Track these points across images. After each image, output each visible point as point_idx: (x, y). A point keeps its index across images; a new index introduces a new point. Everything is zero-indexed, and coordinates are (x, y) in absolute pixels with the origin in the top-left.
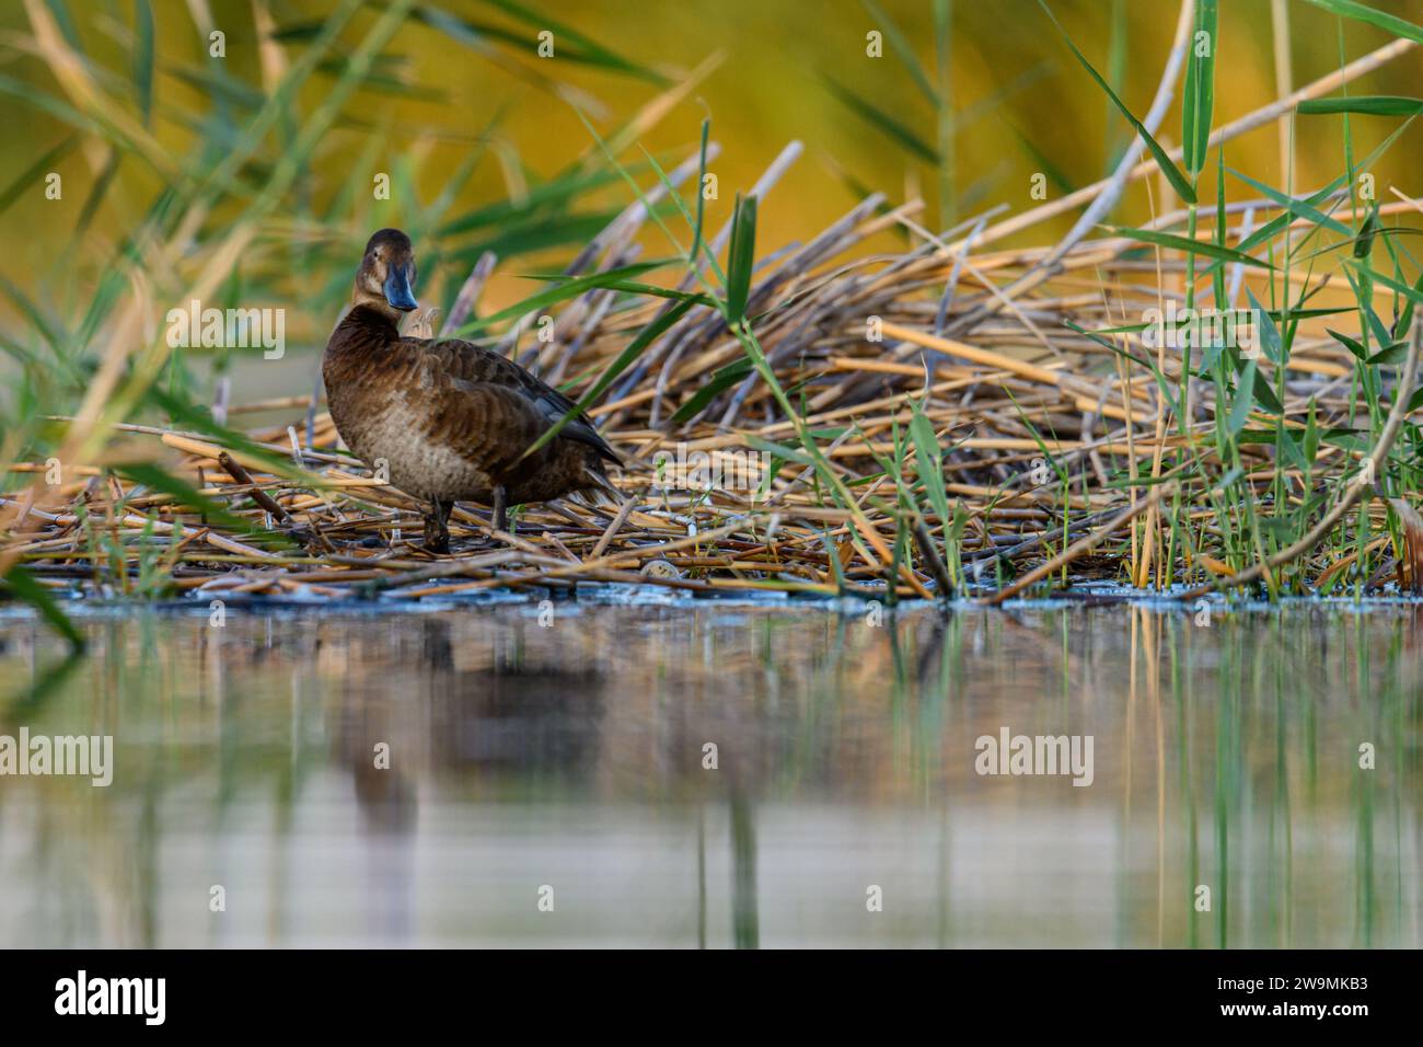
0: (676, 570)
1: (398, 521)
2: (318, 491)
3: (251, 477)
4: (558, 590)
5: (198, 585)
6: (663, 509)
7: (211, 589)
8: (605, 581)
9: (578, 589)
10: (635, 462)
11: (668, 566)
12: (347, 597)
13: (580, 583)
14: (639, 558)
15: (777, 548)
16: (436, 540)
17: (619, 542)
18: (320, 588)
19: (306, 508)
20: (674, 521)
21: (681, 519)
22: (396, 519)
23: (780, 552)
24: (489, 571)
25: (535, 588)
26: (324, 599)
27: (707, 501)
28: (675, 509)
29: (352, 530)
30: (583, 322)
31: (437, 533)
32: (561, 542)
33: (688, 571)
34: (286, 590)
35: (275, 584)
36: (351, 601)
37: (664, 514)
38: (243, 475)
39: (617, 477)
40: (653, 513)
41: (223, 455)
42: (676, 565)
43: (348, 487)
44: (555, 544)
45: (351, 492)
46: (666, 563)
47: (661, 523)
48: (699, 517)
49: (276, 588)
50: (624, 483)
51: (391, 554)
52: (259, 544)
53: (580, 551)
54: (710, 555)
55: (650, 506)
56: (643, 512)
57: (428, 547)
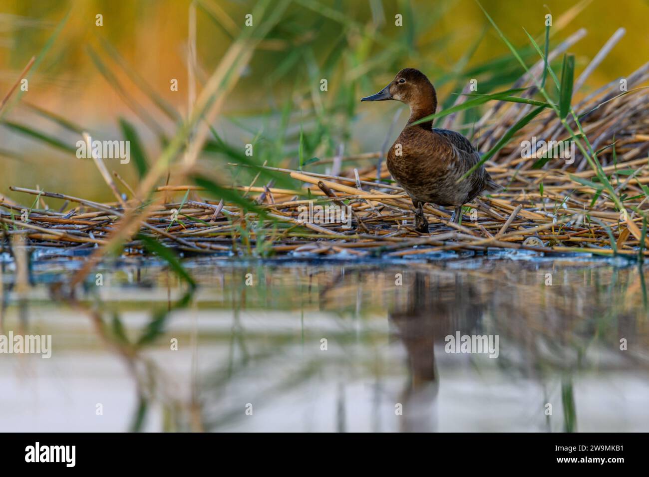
0: (541, 242)
1: (406, 216)
2: (367, 201)
3: (335, 194)
4: (478, 252)
5: (294, 249)
6: (543, 210)
7: (300, 251)
8: (502, 248)
9: (489, 251)
10: (533, 186)
11: (537, 240)
12: (366, 256)
13: (489, 248)
14: (523, 236)
15: (594, 230)
16: (422, 226)
17: (516, 227)
18: (353, 251)
19: (365, 209)
20: (546, 216)
21: (550, 215)
22: (405, 215)
23: (596, 233)
24: (442, 242)
25: (467, 251)
26: (354, 257)
27: (564, 205)
28: (548, 210)
29: (382, 221)
30: (515, 117)
31: (422, 223)
32: (484, 228)
33: (549, 242)
34: (336, 252)
35: (331, 249)
36: (368, 258)
37: (542, 212)
38: (330, 192)
39: (522, 193)
40: (537, 212)
41: (320, 182)
42: (542, 239)
43: (382, 199)
44: (481, 228)
45: (385, 201)
46: (536, 238)
47: (540, 217)
48: (560, 214)
49: (332, 252)
50: (526, 197)
51: (398, 233)
52: (333, 228)
53: (494, 231)
54: (561, 234)
55: (536, 209)
56: (532, 211)
57: (418, 230)
